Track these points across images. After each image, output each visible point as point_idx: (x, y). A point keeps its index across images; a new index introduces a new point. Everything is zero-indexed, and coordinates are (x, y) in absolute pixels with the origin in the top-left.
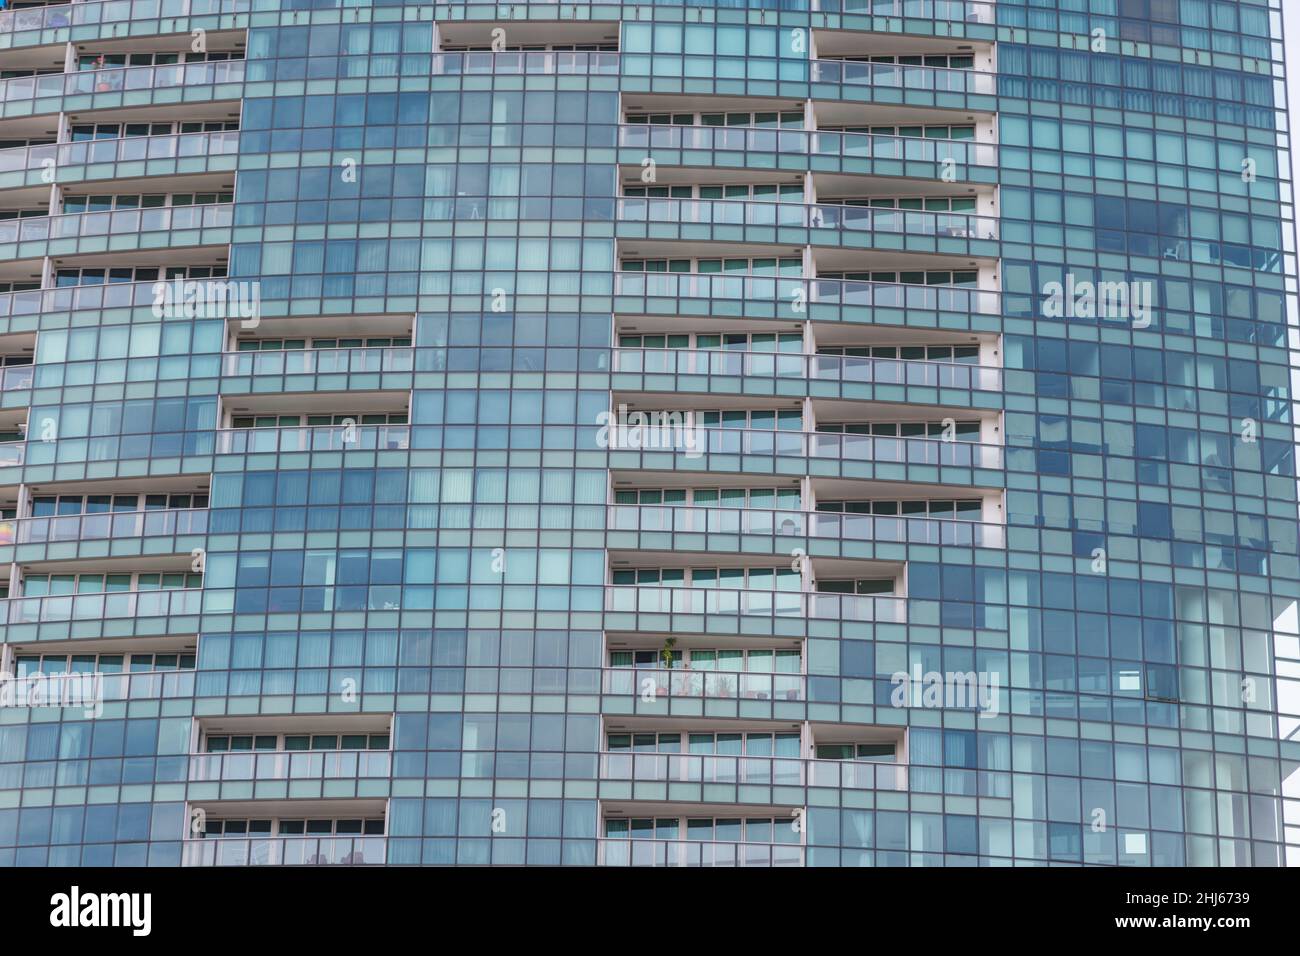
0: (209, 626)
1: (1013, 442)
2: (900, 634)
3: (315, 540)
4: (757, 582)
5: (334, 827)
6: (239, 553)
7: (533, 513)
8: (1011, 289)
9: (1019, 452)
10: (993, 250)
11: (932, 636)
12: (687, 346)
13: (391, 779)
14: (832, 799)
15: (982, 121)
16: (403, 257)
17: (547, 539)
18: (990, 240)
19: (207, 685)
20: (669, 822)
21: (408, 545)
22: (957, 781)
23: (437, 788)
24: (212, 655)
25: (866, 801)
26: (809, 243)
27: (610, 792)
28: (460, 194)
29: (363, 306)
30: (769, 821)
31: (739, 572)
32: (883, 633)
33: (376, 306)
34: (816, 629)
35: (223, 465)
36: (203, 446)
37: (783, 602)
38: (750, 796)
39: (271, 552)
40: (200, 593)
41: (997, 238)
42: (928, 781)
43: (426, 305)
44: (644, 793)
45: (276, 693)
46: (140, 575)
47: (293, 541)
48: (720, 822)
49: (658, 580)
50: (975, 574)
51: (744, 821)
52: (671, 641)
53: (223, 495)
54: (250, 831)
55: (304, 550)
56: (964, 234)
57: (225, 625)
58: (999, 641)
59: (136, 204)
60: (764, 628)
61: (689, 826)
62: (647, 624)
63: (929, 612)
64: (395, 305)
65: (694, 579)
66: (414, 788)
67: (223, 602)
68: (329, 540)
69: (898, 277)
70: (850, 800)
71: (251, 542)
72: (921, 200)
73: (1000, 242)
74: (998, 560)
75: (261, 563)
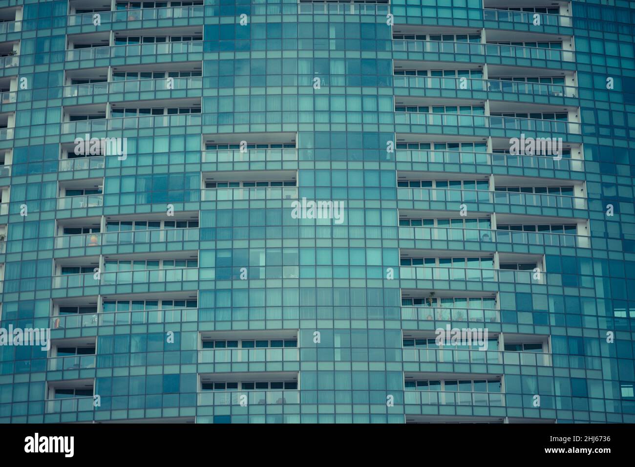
0: (203, 286)
1: (591, 196)
2: (543, 290)
3: (254, 244)
4: (471, 264)
5: (269, 386)
6: (216, 250)
7: (362, 230)
8: (586, 122)
9: (594, 201)
10: (576, 103)
11: (559, 291)
12: (430, 149)
13: (300, 362)
14: (516, 371)
15: (566, 40)
16: (289, 104)
17: (370, 244)
18: (574, 98)
19: (205, 316)
20: (436, 383)
21: (300, 246)
22: (575, 362)
23: (323, 366)
24: (205, 301)
25: (533, 371)
26: (488, 99)
27: (409, 368)
28: (316, 73)
29: (271, 128)
30: (485, 381)
31: (462, 260)
32: (535, 289)
33: (277, 128)
34: (503, 288)
35: (205, 206)
36: (193, 197)
37: (486, 274)
38: (477, 369)
39: (232, 250)
40: (197, 270)
41: (577, 97)
42: (561, 362)
43: (302, 128)
44: (425, 368)
45: (239, 319)
46: (164, 261)
47: (243, 244)
48: (461, 382)
49: (423, 264)
50: (577, 261)
51: (472, 382)
52: (432, 293)
53: (206, 221)
54: (228, 388)
55: (249, 248)
56: (561, 95)
57: (211, 286)
58: (590, 293)
59: (151, 77)
60: (478, 287)
61: (446, 384)
62: (421, 285)
63: (557, 279)
64: (287, 128)
65: (440, 263)
66: (311, 366)
67: (210, 274)
68: (261, 243)
69: (529, 116)
70: (525, 371)
71: (221, 245)
72: (538, 78)
73: (579, 99)
74: (588, 254)
75: (227, 255)
